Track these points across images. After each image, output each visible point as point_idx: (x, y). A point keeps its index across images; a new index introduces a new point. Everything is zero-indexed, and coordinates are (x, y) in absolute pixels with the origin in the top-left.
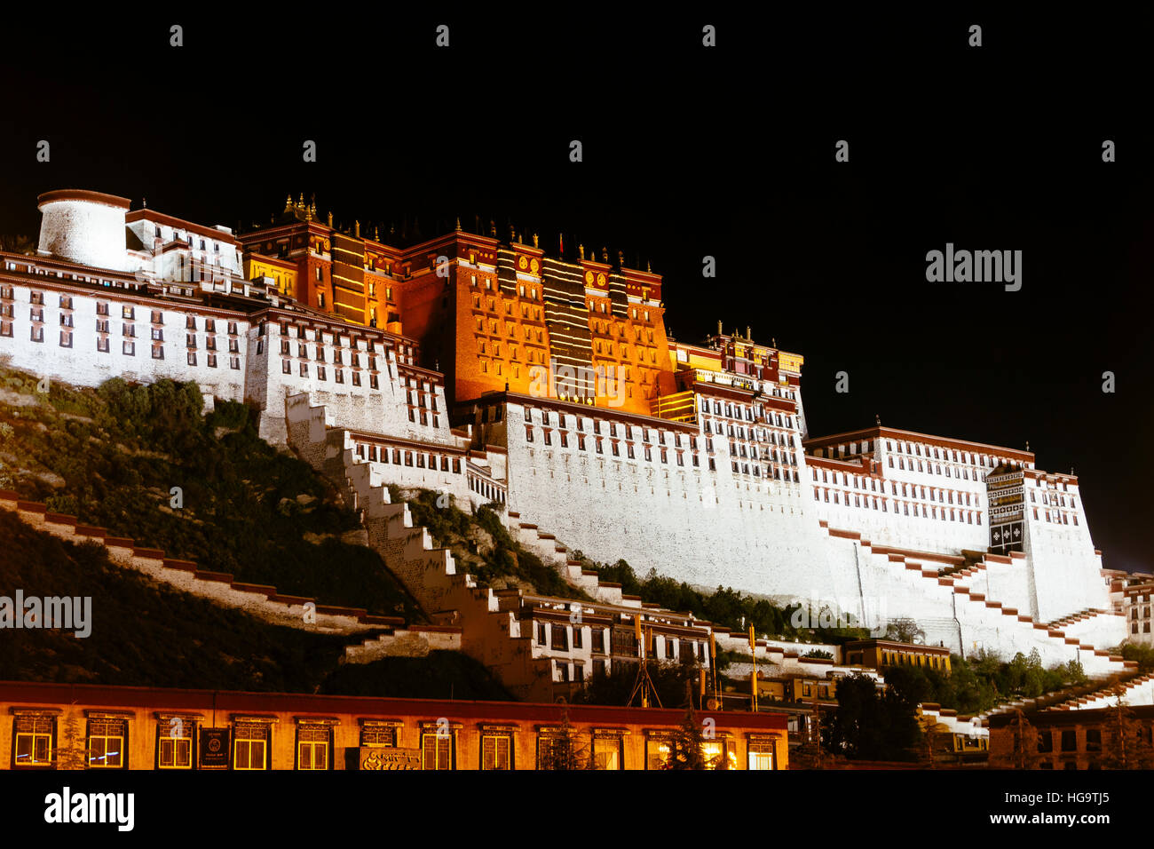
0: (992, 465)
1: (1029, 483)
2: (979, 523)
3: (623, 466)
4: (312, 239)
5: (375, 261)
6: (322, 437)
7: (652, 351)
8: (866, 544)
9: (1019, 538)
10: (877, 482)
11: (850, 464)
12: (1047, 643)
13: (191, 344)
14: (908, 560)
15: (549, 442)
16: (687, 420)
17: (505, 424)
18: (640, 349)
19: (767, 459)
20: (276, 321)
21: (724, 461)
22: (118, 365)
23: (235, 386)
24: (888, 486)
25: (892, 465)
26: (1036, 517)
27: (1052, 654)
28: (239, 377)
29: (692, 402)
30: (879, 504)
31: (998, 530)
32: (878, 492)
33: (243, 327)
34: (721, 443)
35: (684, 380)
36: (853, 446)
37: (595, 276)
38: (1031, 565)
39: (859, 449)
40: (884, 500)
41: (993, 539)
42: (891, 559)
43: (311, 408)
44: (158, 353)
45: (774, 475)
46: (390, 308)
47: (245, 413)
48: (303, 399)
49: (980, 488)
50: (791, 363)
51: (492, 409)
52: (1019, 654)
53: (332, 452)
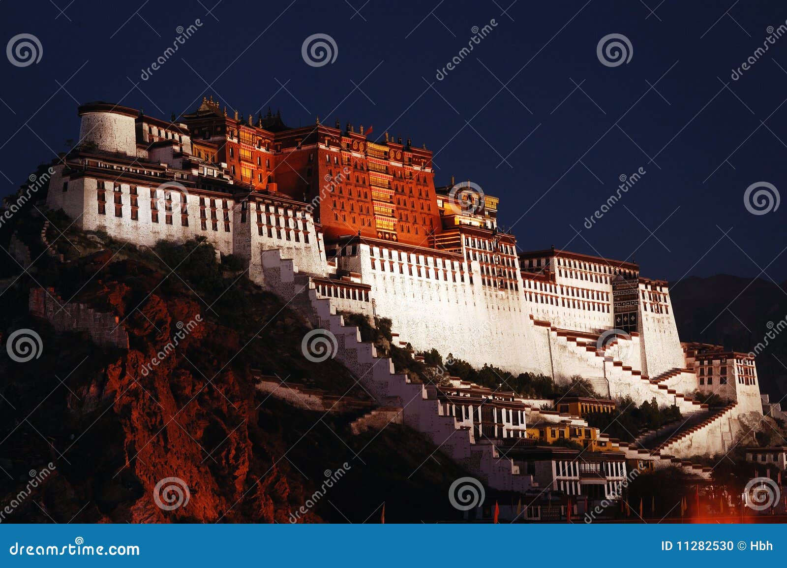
0: (615, 273)
1: (642, 287)
2: (608, 312)
3: (424, 283)
4: (228, 129)
5: (260, 141)
6: (292, 279)
7: (428, 202)
8: (554, 329)
9: (635, 323)
10: (553, 286)
11: (538, 274)
12: (658, 393)
13: (203, 216)
14: (579, 339)
15: (383, 269)
16: (455, 251)
17: (359, 257)
18: (422, 201)
19: (500, 276)
20: (254, 201)
21: (477, 278)
22: (163, 230)
23: (228, 243)
24: (559, 289)
25: (560, 275)
26: (646, 309)
27: (665, 400)
28: (229, 236)
29: (459, 239)
30: (553, 301)
31: (620, 316)
32: (553, 294)
33: (230, 203)
34: (476, 265)
35: (446, 222)
36: (535, 262)
37: (395, 152)
38: (642, 341)
39: (539, 263)
40: (557, 298)
41: (617, 322)
42: (569, 340)
43: (281, 260)
44: (185, 223)
45: (504, 287)
46: (270, 173)
47: (237, 261)
48: (275, 251)
49: (607, 288)
50: (491, 203)
52: (646, 402)
53: (300, 290)
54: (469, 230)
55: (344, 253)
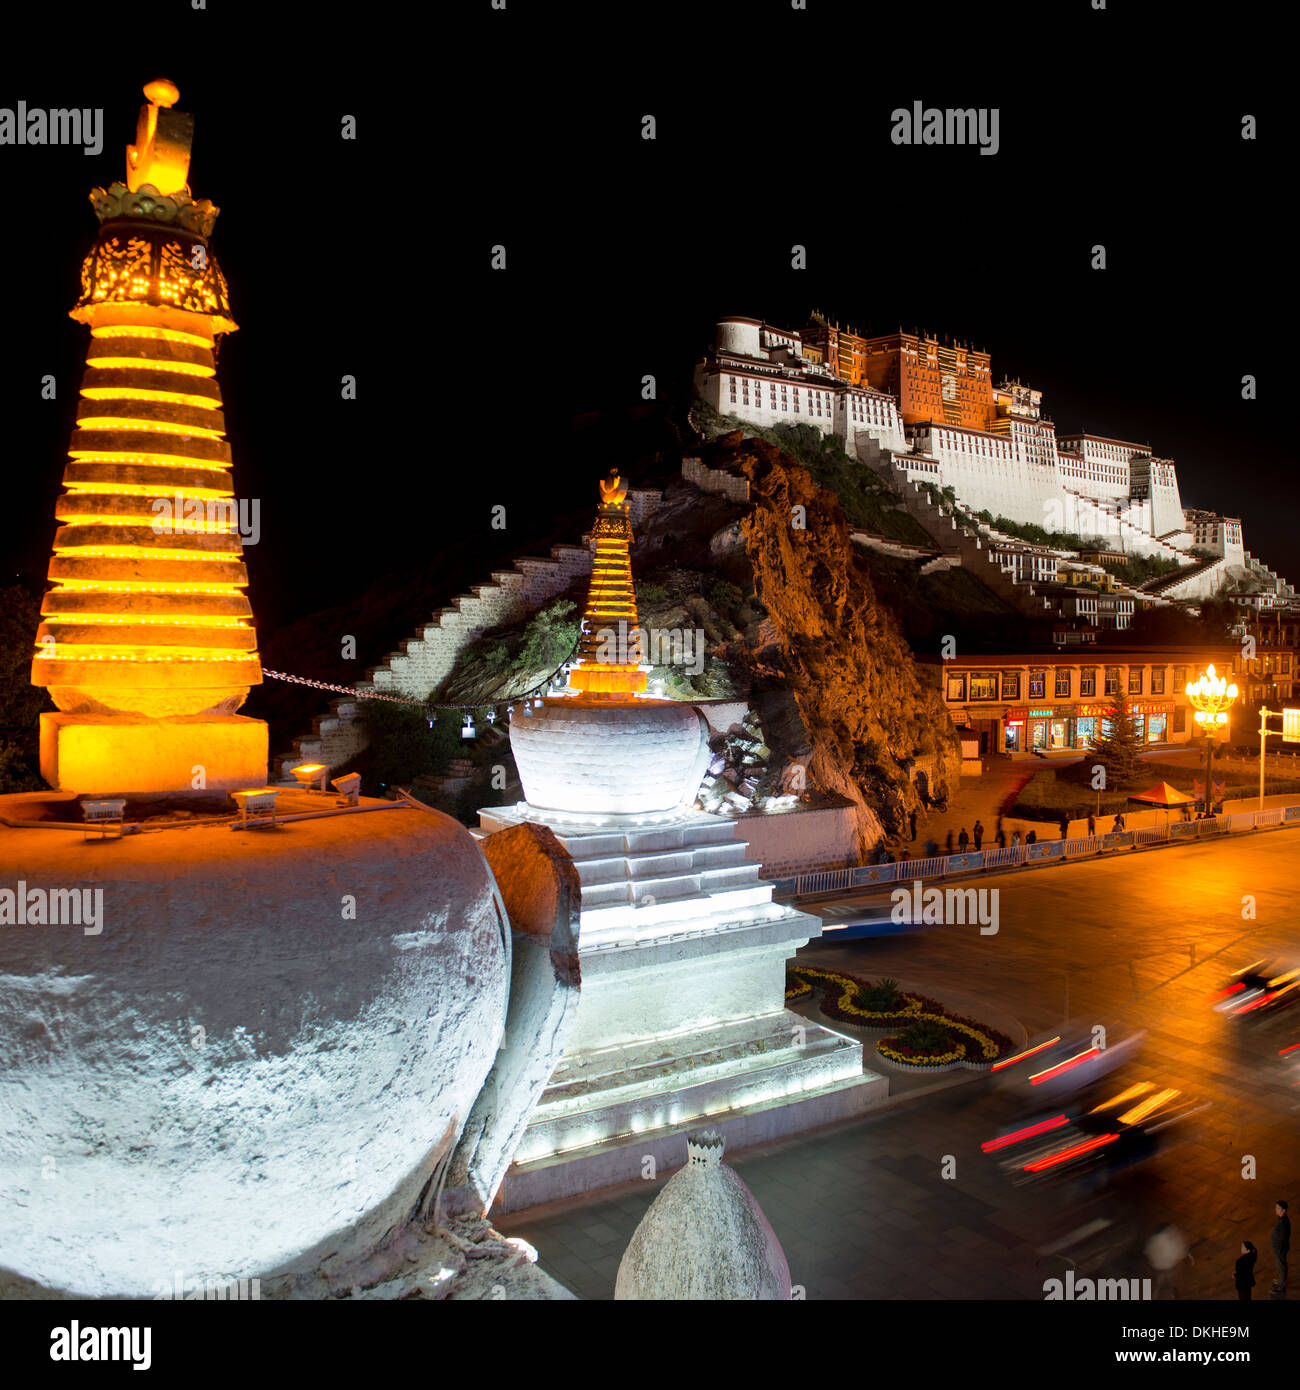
0: (1133, 453)
1: (1153, 464)
2: (1126, 484)
4: (831, 336)
5: (856, 346)
6: (878, 455)
7: (986, 395)
9: (1147, 492)
10: (1083, 463)
11: (1071, 453)
12: (1162, 548)
13: (811, 405)
15: (949, 448)
16: (1006, 434)
17: (931, 438)
18: (981, 394)
19: (1041, 454)
20: (850, 393)
21: (1023, 456)
22: (780, 415)
23: (829, 426)
24: (1087, 467)
25: (1089, 454)
26: (1156, 482)
27: (1167, 554)
28: (830, 421)
29: (1010, 425)
30: (1082, 475)
31: (1135, 487)
32: (1082, 469)
33: (832, 395)
34: (1022, 446)
35: (1000, 412)
36: (1069, 443)
37: (961, 356)
38: (1152, 507)
39: (1072, 445)
40: (1085, 472)
41: (1132, 492)
43: (870, 439)
44: (797, 409)
45: (1043, 462)
46: (862, 371)
47: (837, 440)
48: (865, 434)
49: (1126, 465)
50: (1036, 397)
51: (923, 431)
52: (1152, 555)
53: (884, 463)
54: (1018, 418)
55: (919, 435)
